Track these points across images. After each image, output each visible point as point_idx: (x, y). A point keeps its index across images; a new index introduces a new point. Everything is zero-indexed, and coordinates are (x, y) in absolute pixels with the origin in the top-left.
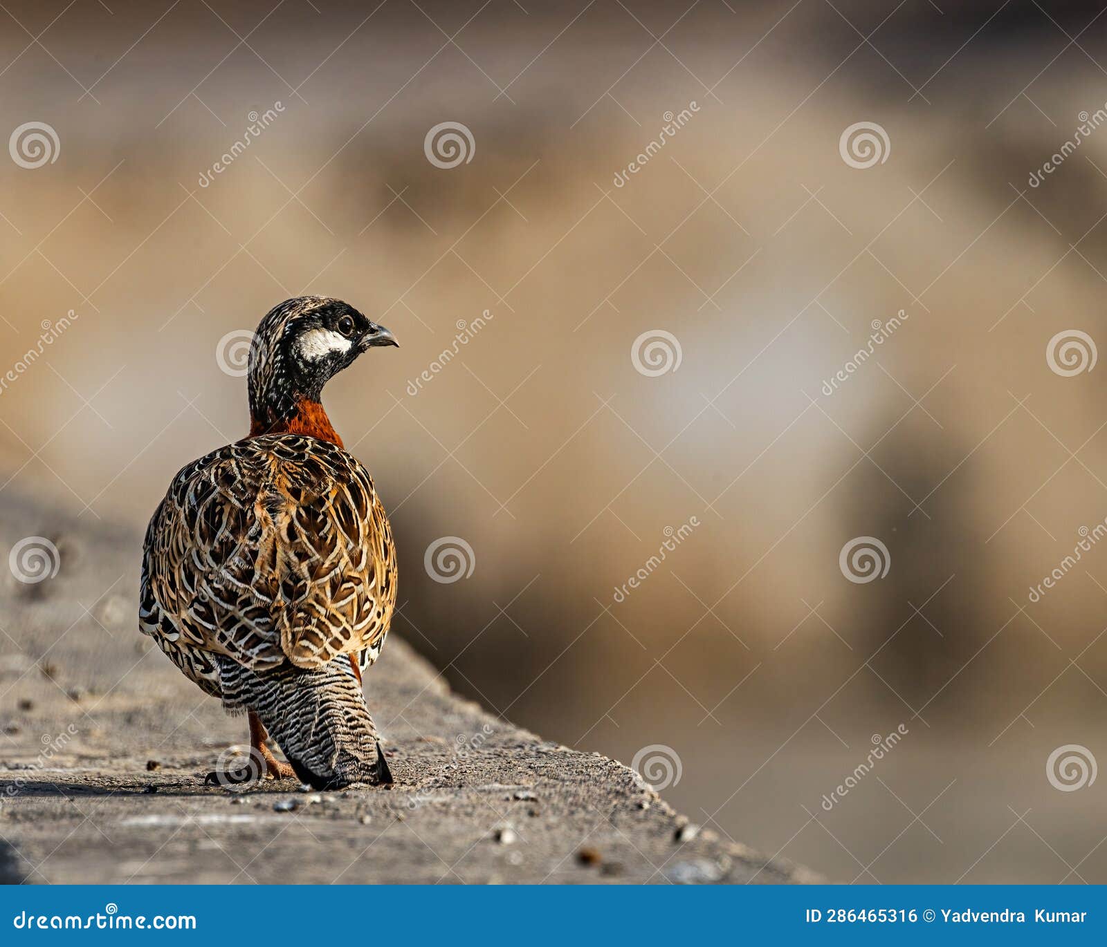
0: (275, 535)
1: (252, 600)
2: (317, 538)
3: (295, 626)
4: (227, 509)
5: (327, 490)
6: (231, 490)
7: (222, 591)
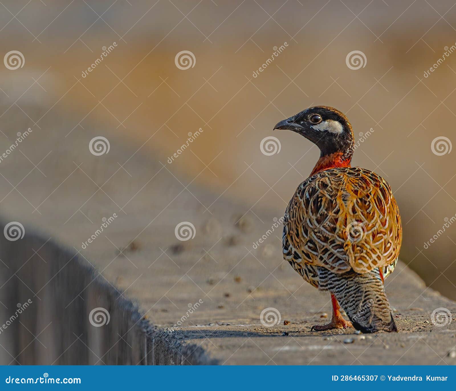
0: (346, 212)
1: (335, 241)
2: (365, 213)
3: (356, 253)
4: (324, 199)
5: (370, 191)
6: (326, 191)
7: (321, 237)
